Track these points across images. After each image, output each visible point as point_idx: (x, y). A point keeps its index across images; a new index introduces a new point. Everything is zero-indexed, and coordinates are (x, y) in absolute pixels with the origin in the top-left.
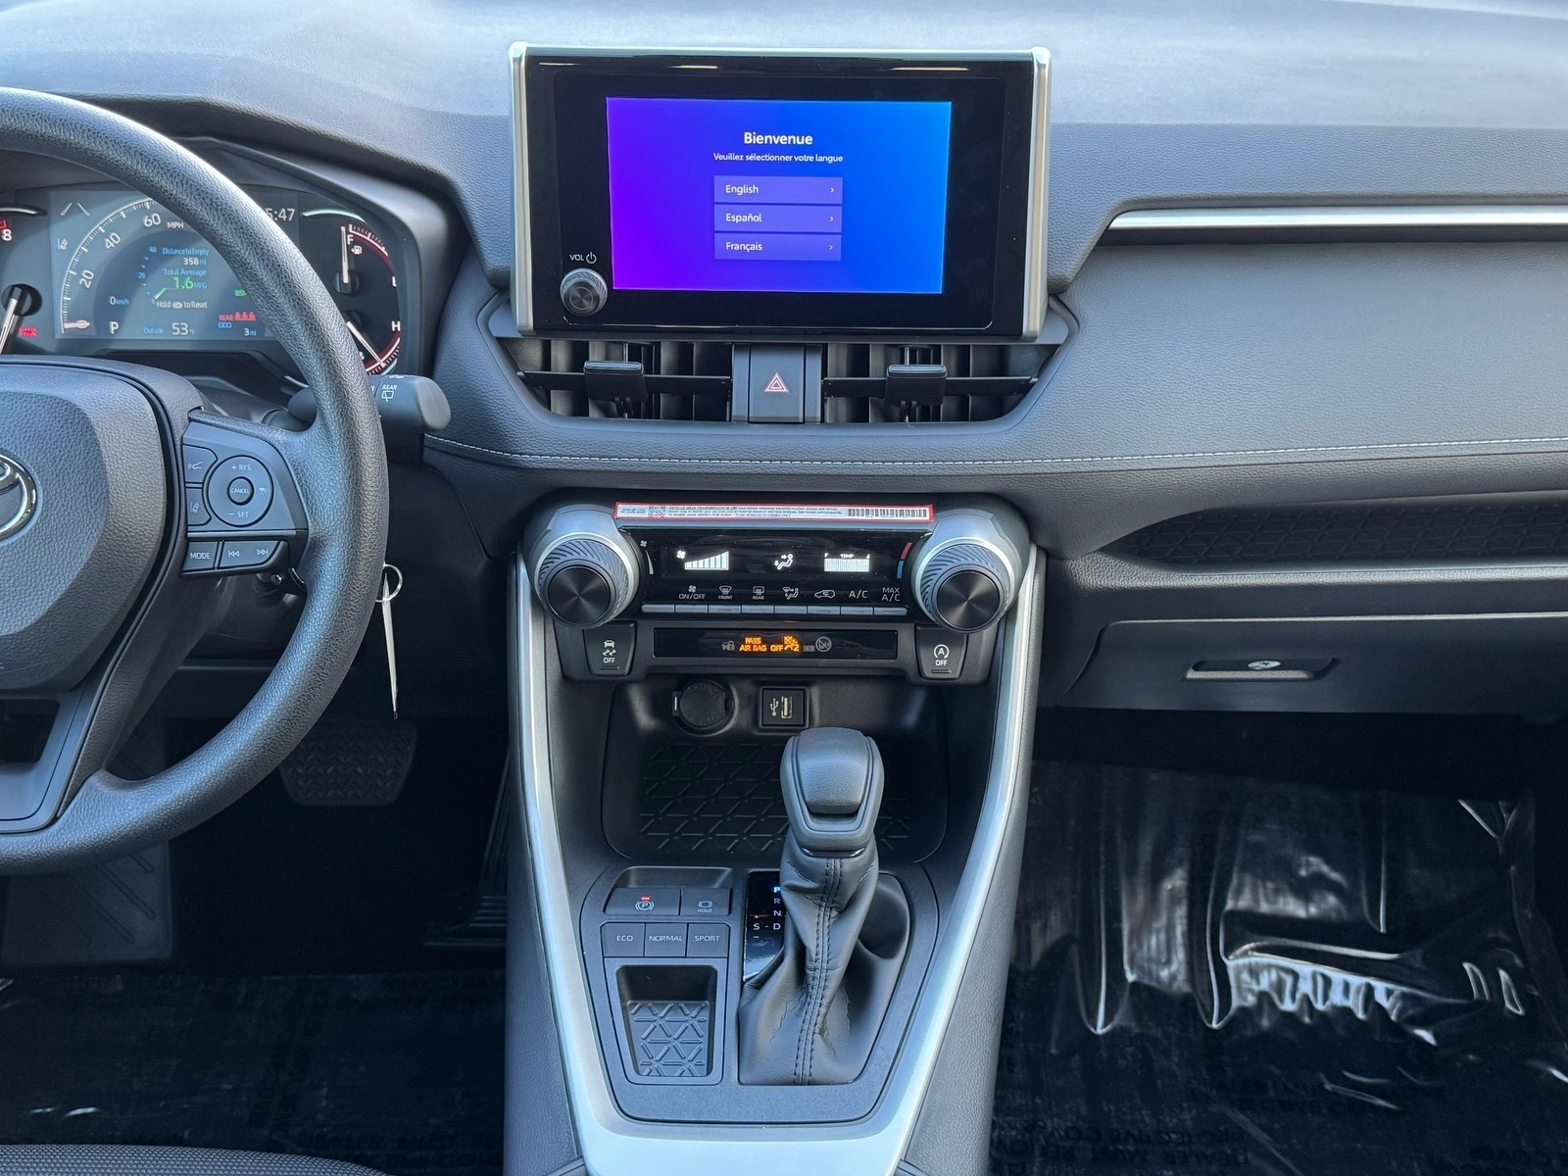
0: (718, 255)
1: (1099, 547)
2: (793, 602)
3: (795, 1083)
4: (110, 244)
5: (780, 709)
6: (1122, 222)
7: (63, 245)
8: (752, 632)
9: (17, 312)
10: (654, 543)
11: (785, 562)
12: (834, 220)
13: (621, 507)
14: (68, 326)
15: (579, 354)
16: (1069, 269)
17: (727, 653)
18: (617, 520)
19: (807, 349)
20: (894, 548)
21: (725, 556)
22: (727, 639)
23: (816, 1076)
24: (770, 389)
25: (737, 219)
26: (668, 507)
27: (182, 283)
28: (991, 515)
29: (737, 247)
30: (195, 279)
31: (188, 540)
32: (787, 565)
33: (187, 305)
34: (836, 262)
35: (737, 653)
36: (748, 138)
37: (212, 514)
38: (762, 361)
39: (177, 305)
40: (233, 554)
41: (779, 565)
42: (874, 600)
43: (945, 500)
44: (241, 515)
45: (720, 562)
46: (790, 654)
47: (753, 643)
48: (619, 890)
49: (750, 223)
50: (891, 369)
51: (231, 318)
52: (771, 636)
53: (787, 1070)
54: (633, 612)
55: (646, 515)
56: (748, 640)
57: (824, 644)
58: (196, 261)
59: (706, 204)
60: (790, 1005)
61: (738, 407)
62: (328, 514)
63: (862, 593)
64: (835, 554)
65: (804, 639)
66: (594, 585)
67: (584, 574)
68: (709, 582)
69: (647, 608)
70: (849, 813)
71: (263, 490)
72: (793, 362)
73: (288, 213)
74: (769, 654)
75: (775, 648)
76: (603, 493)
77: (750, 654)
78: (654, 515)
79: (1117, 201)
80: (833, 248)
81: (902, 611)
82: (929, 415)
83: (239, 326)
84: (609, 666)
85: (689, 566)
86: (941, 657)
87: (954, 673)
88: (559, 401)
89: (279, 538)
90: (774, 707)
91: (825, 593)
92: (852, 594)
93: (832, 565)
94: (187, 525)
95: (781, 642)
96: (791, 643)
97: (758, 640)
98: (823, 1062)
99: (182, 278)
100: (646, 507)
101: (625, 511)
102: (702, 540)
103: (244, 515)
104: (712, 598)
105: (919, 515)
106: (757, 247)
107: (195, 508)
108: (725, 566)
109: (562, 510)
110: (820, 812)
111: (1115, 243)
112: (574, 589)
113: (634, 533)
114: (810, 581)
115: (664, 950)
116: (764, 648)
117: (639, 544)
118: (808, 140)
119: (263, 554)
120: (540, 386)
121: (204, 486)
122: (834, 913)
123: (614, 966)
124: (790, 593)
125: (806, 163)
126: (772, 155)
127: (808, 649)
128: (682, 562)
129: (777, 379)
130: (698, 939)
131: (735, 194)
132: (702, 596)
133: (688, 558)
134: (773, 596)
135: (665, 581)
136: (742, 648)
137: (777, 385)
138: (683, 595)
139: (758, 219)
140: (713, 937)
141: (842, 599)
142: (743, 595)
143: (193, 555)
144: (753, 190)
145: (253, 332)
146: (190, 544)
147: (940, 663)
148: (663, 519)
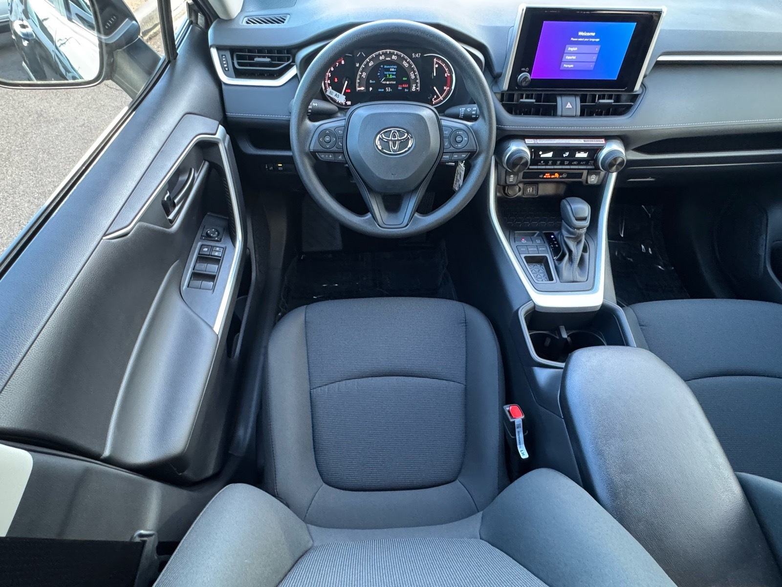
0: (561, 68)
1: (634, 148)
2: (567, 165)
3: (573, 282)
4: (370, 65)
5: (530, 191)
6: (661, 59)
7: (358, 65)
8: (547, 173)
10: (535, 150)
12: (594, 58)
13: (526, 140)
14: (359, 89)
16: (649, 71)
17: (541, 178)
18: (526, 144)
19: (576, 95)
20: (594, 151)
21: (552, 153)
22: (541, 175)
23: (578, 280)
24: (567, 107)
25: (569, 58)
26: (538, 140)
27: (389, 76)
29: (567, 66)
30: (393, 75)
31: (443, 152)
32: (567, 155)
33: (390, 83)
34: (591, 71)
35: (543, 178)
36: (581, 33)
37: (451, 146)
38: (565, 99)
39: (388, 83)
40: (455, 156)
41: (565, 155)
42: (587, 164)
43: (608, 137)
44: (459, 146)
45: (550, 155)
46: (556, 178)
47: (547, 175)
48: (515, 238)
49: (572, 59)
51: (402, 86)
53: (572, 280)
55: (533, 142)
56: (546, 174)
57: (564, 176)
58: (393, 70)
59: (562, 52)
60: (568, 265)
61: (559, 113)
63: (584, 163)
64: (579, 153)
65: (560, 174)
66: (523, 161)
68: (546, 161)
69: (532, 167)
70: (584, 219)
71: (465, 139)
72: (573, 99)
73: (419, 55)
74: (551, 178)
75: (553, 176)
76: (521, 136)
77: (546, 178)
78: (535, 142)
79: (661, 52)
80: (592, 66)
81: (593, 167)
82: (608, 114)
83: (404, 88)
84: (512, 182)
85: (542, 156)
87: (595, 182)
89: (468, 152)
90: (528, 190)
91: (575, 163)
92: (582, 163)
93: (578, 155)
94: (444, 149)
95: (554, 175)
96: (557, 175)
97: (549, 174)
98: (579, 278)
99: (389, 75)
100: (532, 140)
101: (530, 141)
102: (546, 149)
104: (546, 164)
105: (602, 141)
106: (572, 66)
107: (447, 144)
109: (511, 141)
110: (578, 219)
111: (659, 65)
112: (518, 163)
113: (530, 148)
114: (572, 160)
115: (534, 252)
116: (550, 177)
117: (531, 150)
118: (593, 34)
119: (464, 156)
120: (504, 106)
121: (449, 138)
122: (576, 243)
123: (523, 256)
124: (566, 162)
125: (592, 41)
126: (585, 38)
127: (561, 176)
128: (540, 155)
129: (569, 104)
130: (540, 249)
131: (570, 50)
132: (544, 164)
133: (542, 154)
134: (562, 164)
135: (536, 160)
136: (545, 177)
137: (569, 106)
138: (540, 164)
139: (574, 58)
140: (543, 249)
141: (579, 164)
142: (554, 163)
143: (444, 157)
144: (576, 49)
145: (407, 90)
146: (444, 154)
147: (592, 180)
148: (536, 144)
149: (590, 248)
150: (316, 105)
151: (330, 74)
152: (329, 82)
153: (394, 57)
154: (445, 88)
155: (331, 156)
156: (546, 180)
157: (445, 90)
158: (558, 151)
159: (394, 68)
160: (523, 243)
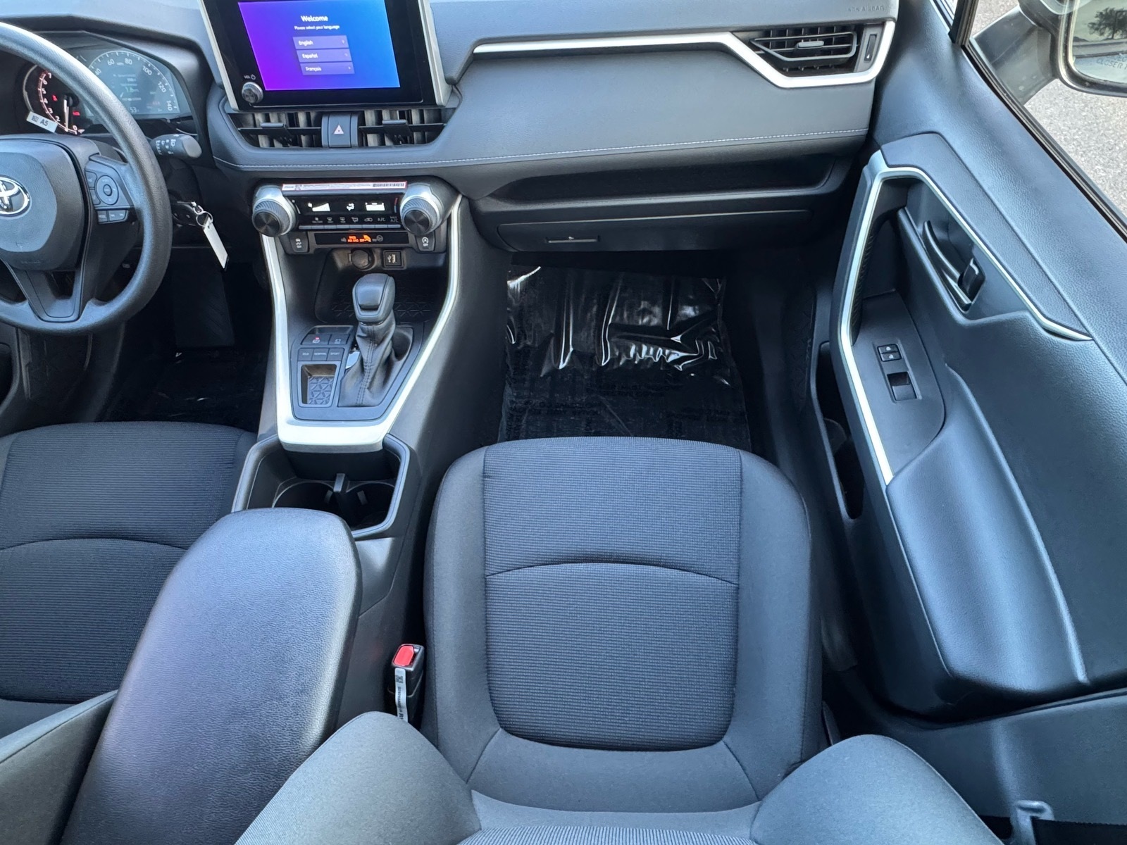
0: (304, 73)
1: (488, 194)
2: (362, 223)
3: (356, 406)
5: (392, 260)
6: (479, 50)
8: (352, 234)
9: (68, 105)
10: (299, 201)
11: (351, 207)
12: (347, 55)
13: (284, 185)
16: (455, 74)
17: (343, 243)
18: (282, 192)
19: (352, 113)
20: (392, 200)
21: (328, 205)
22: (340, 237)
23: (364, 404)
24: (336, 132)
25: (307, 56)
26: (303, 185)
27: (129, 90)
28: (429, 185)
29: (311, 69)
30: (133, 88)
31: (95, 210)
33: (133, 99)
34: (352, 75)
35: (347, 243)
36: (304, 18)
37: (100, 201)
38: (333, 119)
39: (129, 100)
40: (113, 215)
41: (349, 209)
42: (388, 222)
43: (413, 178)
45: (325, 208)
46: (367, 242)
47: (353, 239)
48: (309, 335)
49: (313, 58)
50: (384, 122)
52: (359, 236)
53: (353, 402)
54: (295, 230)
55: (293, 189)
56: (350, 237)
57: (380, 239)
58: (132, 80)
59: (293, 50)
60: (358, 378)
61: (324, 143)
62: (139, 200)
63: (383, 219)
64: (370, 203)
65: (372, 236)
66: (271, 220)
68: (323, 216)
69: (301, 227)
70: (376, 308)
71: (114, 190)
72: (346, 119)
74: (359, 243)
75: (362, 240)
76: (277, 180)
77: (352, 243)
78: (297, 189)
79: (474, 40)
80: (350, 68)
84: (300, 249)
85: (315, 209)
86: (425, 242)
87: (431, 248)
88: (263, 140)
89: (126, 209)
90: (389, 258)
91: (369, 219)
92: (379, 220)
93: (369, 208)
94: (92, 204)
95: (363, 238)
96: (367, 238)
97: (355, 237)
98: (367, 397)
100: (294, 185)
101: (288, 188)
102: (318, 199)
103: (111, 200)
104: (326, 223)
105: (401, 185)
106: (319, 69)
107: (94, 197)
108: (328, 209)
109: (260, 190)
110: (364, 308)
111: (477, 60)
112: (265, 221)
113: (289, 197)
114: (362, 215)
115: (320, 358)
116: (357, 241)
117: (291, 201)
118: (326, 19)
119: (122, 216)
121: (95, 188)
122: (376, 345)
123: (301, 364)
124: (355, 220)
125: (328, 29)
126: (316, 26)
127: (374, 240)
128: (311, 208)
129: (339, 128)
130: (332, 354)
131: (303, 45)
132: (321, 222)
133: (313, 206)
134: (349, 221)
135: (304, 216)
136: (349, 241)
137: (339, 131)
138: (314, 222)
139: (316, 56)
140: (337, 354)
141: (375, 222)
142: (337, 221)
143: (100, 216)
144: (310, 43)
146: (99, 212)
147: (425, 245)
148: (300, 191)
151: (43, 90)
152: (46, 101)
153: (127, 61)
156: (354, 246)
158: (337, 201)
159: (133, 78)
160: (314, 344)
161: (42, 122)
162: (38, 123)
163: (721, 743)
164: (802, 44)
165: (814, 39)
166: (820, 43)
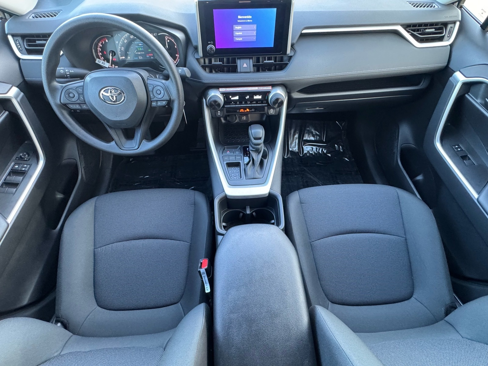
0: (234, 41)
1: (296, 91)
2: (249, 104)
3: (254, 179)
4: (125, 42)
5: (244, 118)
6: (305, 31)
7: (117, 42)
8: (242, 109)
9: (112, 56)
10: (226, 95)
11: (248, 97)
12: (255, 33)
13: (220, 89)
14: (121, 58)
15: (210, 61)
16: (295, 41)
17: (238, 112)
18: (220, 91)
19: (250, 58)
20: (265, 94)
21: (238, 97)
22: (237, 110)
23: (257, 178)
24: (244, 66)
25: (237, 34)
26: (228, 88)
27: (139, 49)
28: (281, 87)
29: (238, 39)
30: (141, 48)
31: (151, 101)
32: (248, 98)
33: (141, 53)
34: (255, 42)
36: (239, 17)
37: (155, 97)
38: (242, 61)
39: (139, 53)
40: (159, 103)
41: (246, 98)
42: (262, 103)
43: (273, 85)
44: (159, 96)
45: (237, 98)
46: (247, 112)
47: (242, 110)
48: (224, 151)
49: (240, 34)
50: (265, 62)
51: (148, 55)
53: (252, 177)
54: (223, 106)
55: (224, 90)
56: (241, 110)
57: (253, 110)
58: (141, 45)
59: (232, 31)
60: (252, 167)
61: (239, 70)
62: (174, 96)
63: (260, 102)
64: (256, 96)
65: (250, 109)
66: (217, 103)
67: (215, 102)
68: (235, 102)
69: (225, 106)
70: (260, 139)
71: (162, 92)
72: (248, 61)
73: (155, 34)
75: (245, 111)
76: (217, 86)
77: (242, 112)
78: (226, 90)
79: (303, 27)
80: (254, 39)
81: (266, 105)
82: (270, 70)
83: (150, 57)
84: (219, 115)
85: (232, 99)
86: (272, 111)
87: (273, 114)
88: (207, 70)
89: (167, 100)
90: (243, 118)
91: (254, 102)
92: (259, 102)
93: (255, 97)
94: (151, 99)
95: (246, 110)
96: (248, 110)
98: (257, 175)
99: (139, 48)
100: (224, 89)
101: (222, 90)
102: (234, 94)
103: (160, 96)
104: (236, 104)
105: (269, 88)
106: (241, 39)
107: (151, 95)
108: (238, 99)
109: (210, 90)
110: (255, 139)
111: (303, 36)
112: (214, 104)
113: (223, 93)
114: (252, 100)
115: (232, 160)
116: (244, 111)
117: (223, 95)
118: (250, 17)
119: (164, 103)
120: (204, 67)
121: (152, 91)
122: (258, 153)
123: (225, 163)
124: (249, 102)
125: (250, 22)
126: (244, 20)
127: (251, 111)
128: (231, 98)
129: (245, 64)
130: (237, 158)
131: (237, 29)
132: (234, 104)
133: (232, 97)
134: (246, 103)
135: (228, 101)
136: (240, 111)
137: (245, 65)
138: (231, 104)
139: (241, 33)
140: (239, 158)
141: (257, 103)
142: (241, 103)
143: (152, 104)
144: (240, 28)
145: (153, 58)
146: (152, 102)
147: (271, 112)
148: (227, 91)
149: (269, 155)
150: (73, 71)
151: (100, 49)
152: (101, 54)
154: (177, 55)
155: (77, 106)
156: (242, 113)
157: (177, 57)
158: (242, 95)
159: (141, 44)
160: (228, 154)
161: (103, 63)
162: (101, 64)
163: (412, 298)
164: (427, 30)
165: (432, 28)
166: (433, 30)
